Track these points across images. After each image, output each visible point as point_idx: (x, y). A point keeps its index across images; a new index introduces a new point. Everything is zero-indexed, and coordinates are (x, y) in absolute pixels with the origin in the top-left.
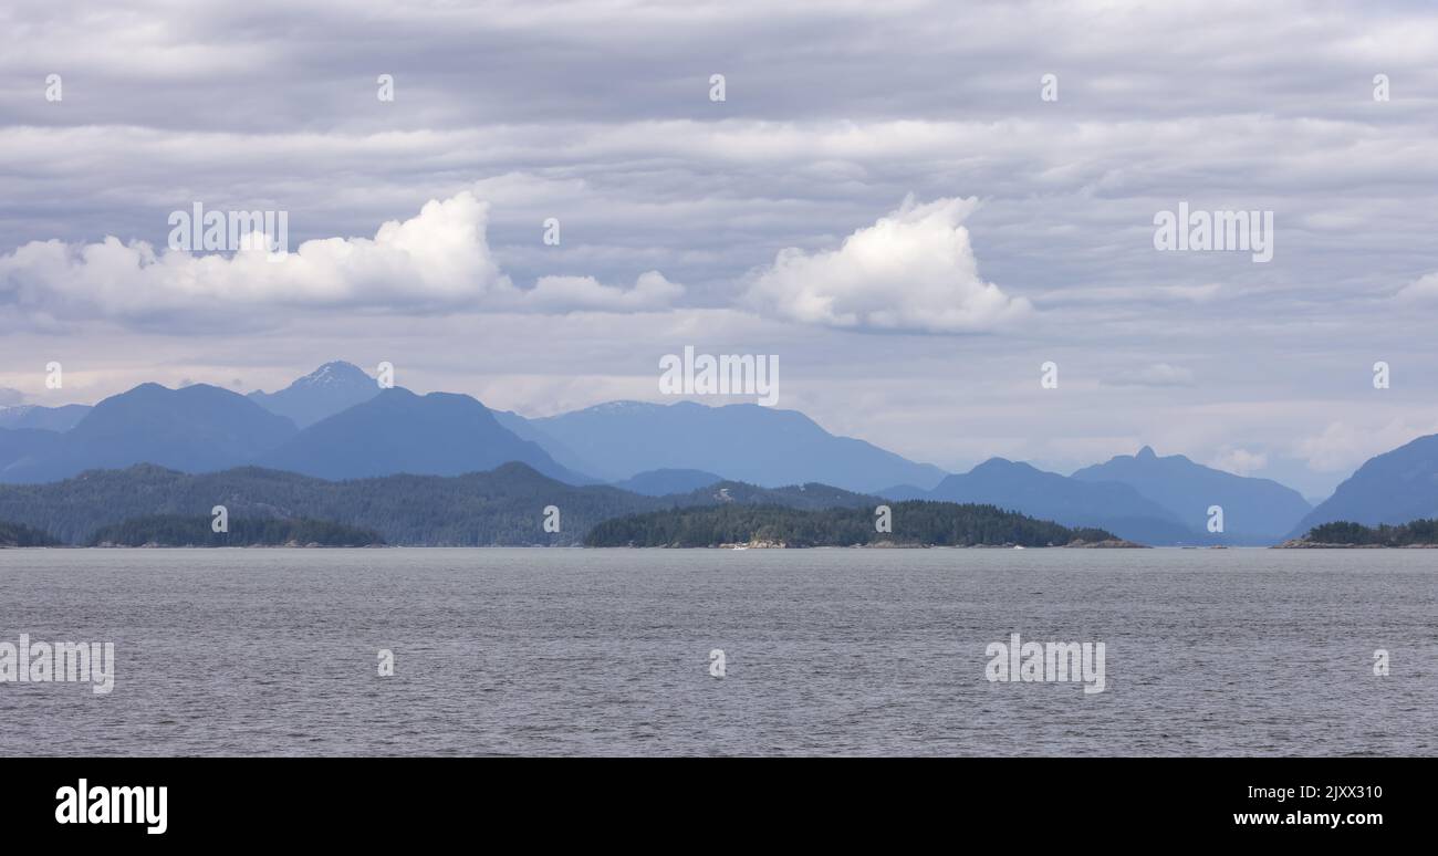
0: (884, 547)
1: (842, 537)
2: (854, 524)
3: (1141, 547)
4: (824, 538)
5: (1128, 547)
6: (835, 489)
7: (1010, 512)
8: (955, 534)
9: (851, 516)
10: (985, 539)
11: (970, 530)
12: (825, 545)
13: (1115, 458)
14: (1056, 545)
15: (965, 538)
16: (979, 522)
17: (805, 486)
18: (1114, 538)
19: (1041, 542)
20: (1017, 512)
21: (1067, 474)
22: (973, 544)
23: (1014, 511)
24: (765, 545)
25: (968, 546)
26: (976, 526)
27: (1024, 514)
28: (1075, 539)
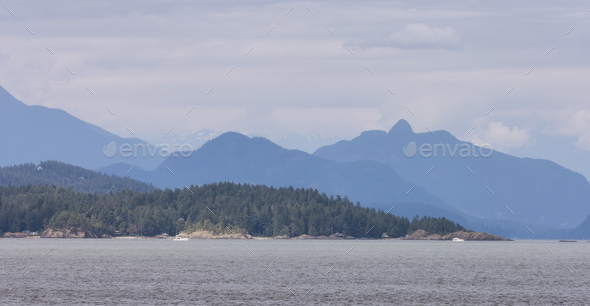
0: (200, 238)
1: (146, 226)
2: (156, 211)
3: (500, 240)
4: (126, 227)
5: (485, 239)
6: (78, 168)
7: (335, 198)
8: (276, 223)
9: (152, 201)
10: (310, 228)
11: (292, 218)
12: (128, 234)
13: (365, 134)
14: (392, 236)
15: (287, 228)
16: (302, 208)
17: (43, 165)
18: (460, 228)
19: (376, 234)
20: (342, 197)
21: (311, 151)
22: (296, 235)
23: (339, 197)
24: (61, 234)
25: (291, 236)
26: (299, 215)
27: (350, 200)
28: (414, 229)
